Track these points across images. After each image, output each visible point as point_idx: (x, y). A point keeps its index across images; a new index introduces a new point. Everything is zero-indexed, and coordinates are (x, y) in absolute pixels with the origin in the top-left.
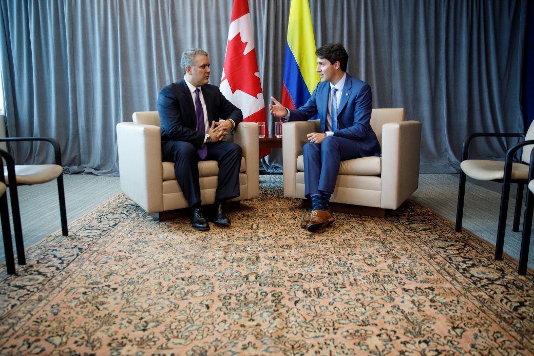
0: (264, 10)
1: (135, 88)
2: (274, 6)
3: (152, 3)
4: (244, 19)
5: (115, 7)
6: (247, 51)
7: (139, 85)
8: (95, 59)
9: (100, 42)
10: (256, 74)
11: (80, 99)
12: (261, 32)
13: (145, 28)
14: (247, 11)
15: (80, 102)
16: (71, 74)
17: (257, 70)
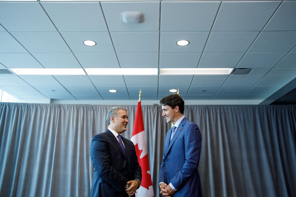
0: (154, 126)
1: (61, 178)
2: (161, 123)
3: (80, 121)
4: (140, 134)
5: (56, 122)
6: (142, 156)
7: (65, 175)
8: (36, 157)
9: (42, 145)
10: (148, 172)
11: (20, 185)
12: (152, 140)
13: (74, 137)
14: (143, 129)
15: (20, 187)
16: (18, 166)
17: (149, 169)
